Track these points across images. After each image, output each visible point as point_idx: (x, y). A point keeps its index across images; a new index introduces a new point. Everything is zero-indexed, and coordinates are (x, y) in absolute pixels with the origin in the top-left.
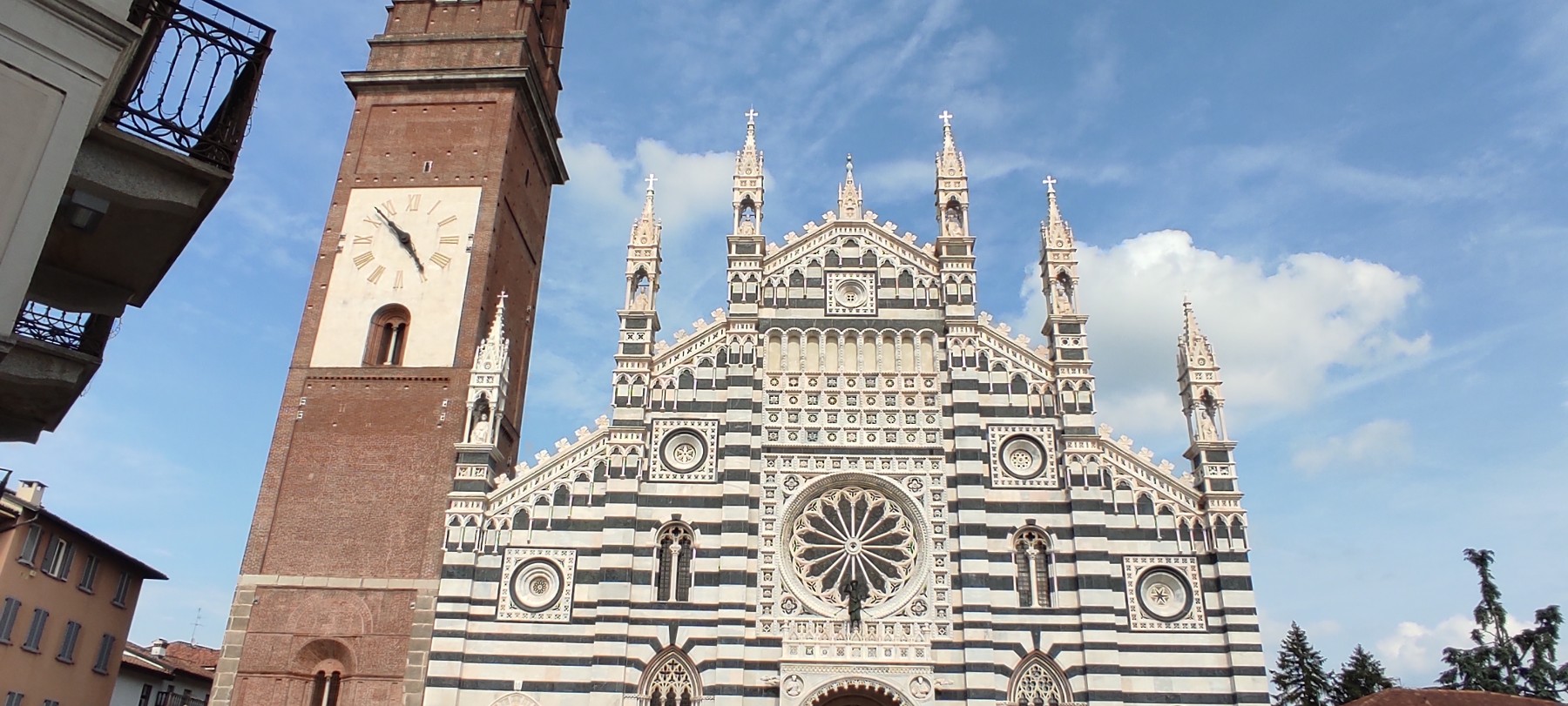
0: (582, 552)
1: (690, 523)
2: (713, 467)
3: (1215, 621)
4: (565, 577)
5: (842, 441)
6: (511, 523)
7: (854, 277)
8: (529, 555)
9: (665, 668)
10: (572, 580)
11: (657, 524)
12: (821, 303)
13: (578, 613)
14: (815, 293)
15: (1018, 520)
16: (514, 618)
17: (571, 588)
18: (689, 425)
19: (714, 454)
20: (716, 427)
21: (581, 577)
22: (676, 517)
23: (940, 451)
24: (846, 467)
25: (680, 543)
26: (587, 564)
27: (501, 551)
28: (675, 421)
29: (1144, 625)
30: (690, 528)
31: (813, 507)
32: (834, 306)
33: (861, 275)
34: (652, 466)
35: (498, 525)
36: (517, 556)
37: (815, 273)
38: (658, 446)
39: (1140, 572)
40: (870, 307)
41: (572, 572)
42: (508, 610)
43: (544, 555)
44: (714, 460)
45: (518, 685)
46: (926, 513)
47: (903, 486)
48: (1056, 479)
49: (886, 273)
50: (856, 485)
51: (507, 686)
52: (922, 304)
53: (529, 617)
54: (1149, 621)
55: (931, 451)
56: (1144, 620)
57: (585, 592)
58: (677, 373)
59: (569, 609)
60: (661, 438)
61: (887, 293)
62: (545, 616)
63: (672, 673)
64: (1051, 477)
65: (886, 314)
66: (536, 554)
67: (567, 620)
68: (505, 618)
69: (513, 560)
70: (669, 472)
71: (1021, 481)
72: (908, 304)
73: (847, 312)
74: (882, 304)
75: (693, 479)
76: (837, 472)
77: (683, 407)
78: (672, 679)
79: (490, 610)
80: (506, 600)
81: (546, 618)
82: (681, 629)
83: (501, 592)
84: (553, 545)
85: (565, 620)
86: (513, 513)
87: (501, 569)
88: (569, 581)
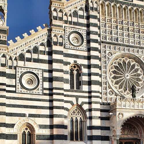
0: (44, 71)
1: (80, 64)
2: (86, 46)
4: (40, 79)
6: (18, 58)
8: (25, 70)
9: (74, 111)
11: (69, 63)
13: (45, 91)
17: (42, 83)
18: (77, 30)
19: (86, 42)
20: (86, 32)
21: (45, 79)
22: (75, 62)
25: (76, 71)
27: (15, 68)
30: (80, 66)
35: (13, 59)
36: (21, 70)
41: (42, 78)
42: (20, 89)
43: (31, 70)
44: (86, 44)
45: (27, 115)
53: (28, 92)
59: (42, 90)
60: (68, 34)
63: (76, 113)
66: (28, 70)
68: (19, 92)
69: (20, 72)
70: (72, 46)
75: (80, 49)
77: (75, 24)
78: (76, 115)
79: (13, 89)
80: (19, 86)
81: (34, 93)
82: (79, 99)
83: (17, 83)
84: (34, 68)
85: (41, 94)
86: (18, 55)
87: (16, 74)
88: (41, 81)
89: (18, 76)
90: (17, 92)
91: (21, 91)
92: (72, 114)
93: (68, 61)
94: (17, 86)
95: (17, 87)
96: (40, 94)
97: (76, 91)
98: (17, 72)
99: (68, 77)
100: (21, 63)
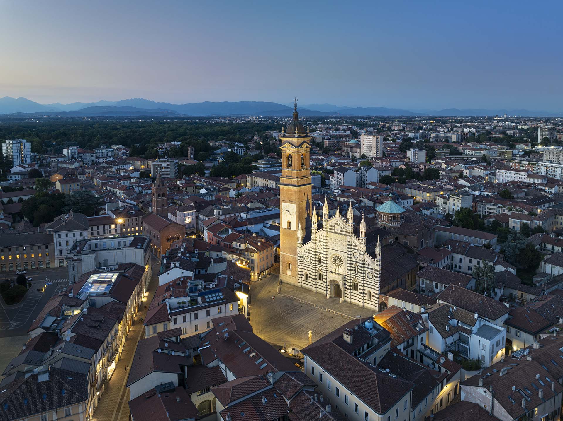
0: (311, 256)
2: (323, 249)
3: (375, 280)
5: (336, 249)
7: (338, 226)
8: (306, 256)
12: (334, 230)
14: (333, 228)
15: (355, 263)
20: (323, 244)
22: (319, 255)
25: (320, 258)
31: (333, 256)
37: (333, 225)
39: (367, 273)
40: (339, 231)
41: (310, 259)
46: (345, 260)
47: (342, 256)
49: (341, 226)
52: (345, 232)
55: (346, 253)
58: (318, 237)
60: (317, 245)
65: (341, 233)
67: (310, 264)
68: (304, 262)
70: (319, 249)
71: (355, 258)
74: (341, 231)
76: (335, 253)
77: (320, 241)
82: (321, 267)
83: (304, 259)
99: (317, 259)
100: (305, 253)
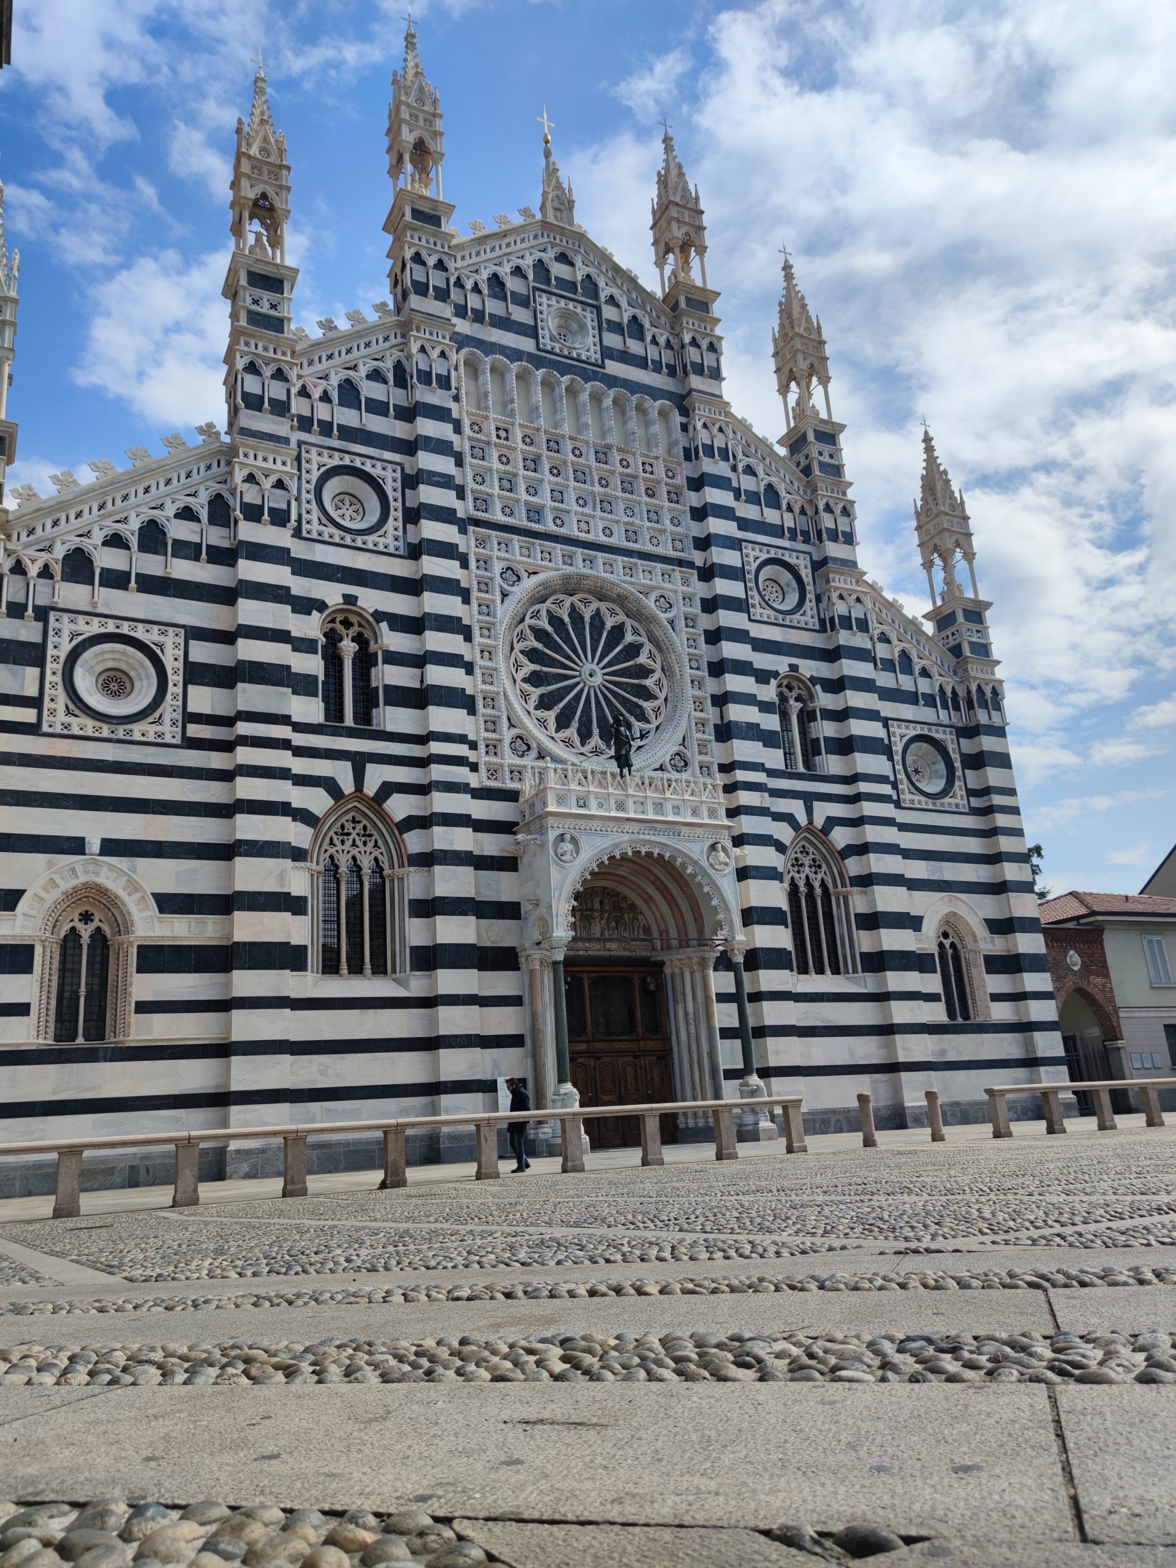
0: (195, 633)
1: (371, 611)
2: (400, 533)
3: (975, 802)
4: (169, 672)
5: (572, 529)
6: (57, 569)
7: (571, 305)
8: (95, 627)
9: (343, 827)
10: (180, 678)
11: (321, 606)
13: (195, 730)
14: (520, 315)
15: (781, 664)
16: (76, 731)
17: (179, 690)
18: (358, 463)
19: (400, 514)
20: (398, 475)
21: (195, 673)
22: (350, 599)
23: (690, 564)
24: (579, 567)
25: (353, 640)
26: (203, 653)
27: (42, 614)
28: (336, 454)
29: (912, 801)
30: (371, 619)
31: (536, 615)
32: (547, 341)
33: (579, 306)
34: (305, 516)
35: (33, 570)
36: (73, 627)
37: (521, 286)
38: (312, 487)
39: (905, 740)
40: (594, 355)
41: (180, 664)
42: (61, 717)
43: (125, 629)
44: (400, 524)
45: (94, 845)
46: (679, 640)
47: (650, 603)
48: (816, 620)
49: (609, 312)
50: (590, 592)
51: (75, 846)
52: (657, 367)
53: (106, 731)
54: (917, 797)
55: (680, 563)
56: (911, 797)
57: (203, 699)
58: (335, 380)
59: (180, 724)
60: (315, 475)
61: (613, 340)
62: (137, 730)
63: (354, 835)
64: (809, 616)
65: (613, 368)
66: (111, 627)
67: (177, 741)
68: (58, 729)
69: (66, 634)
70: (332, 530)
71: (780, 616)
72: (641, 362)
73: (566, 352)
74: (608, 353)
75: (370, 546)
76: (569, 569)
77: (348, 434)
78: (354, 844)
79: (27, 715)
80: (57, 700)
81: (137, 736)
82: (370, 768)
83: (47, 686)
84: (142, 616)
85: (174, 741)
86: (60, 552)
87: (43, 646)
88: (175, 679)
89: (55, 652)
90: (45, 728)
91: (67, 726)
92: (331, 839)
93: (315, 594)
94: (47, 699)
95: (47, 704)
96: (168, 739)
97: (351, 733)
98: (51, 632)
99: (312, 665)
100: (73, 594)
